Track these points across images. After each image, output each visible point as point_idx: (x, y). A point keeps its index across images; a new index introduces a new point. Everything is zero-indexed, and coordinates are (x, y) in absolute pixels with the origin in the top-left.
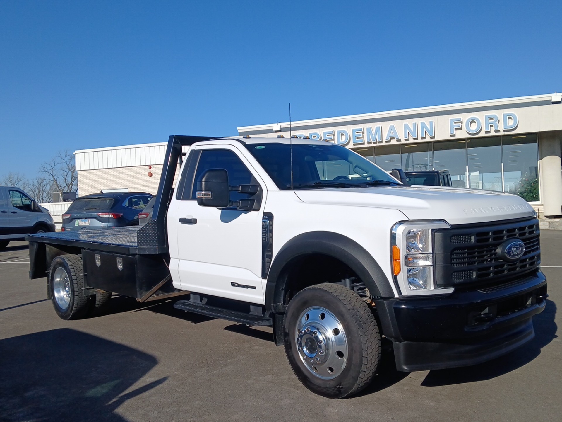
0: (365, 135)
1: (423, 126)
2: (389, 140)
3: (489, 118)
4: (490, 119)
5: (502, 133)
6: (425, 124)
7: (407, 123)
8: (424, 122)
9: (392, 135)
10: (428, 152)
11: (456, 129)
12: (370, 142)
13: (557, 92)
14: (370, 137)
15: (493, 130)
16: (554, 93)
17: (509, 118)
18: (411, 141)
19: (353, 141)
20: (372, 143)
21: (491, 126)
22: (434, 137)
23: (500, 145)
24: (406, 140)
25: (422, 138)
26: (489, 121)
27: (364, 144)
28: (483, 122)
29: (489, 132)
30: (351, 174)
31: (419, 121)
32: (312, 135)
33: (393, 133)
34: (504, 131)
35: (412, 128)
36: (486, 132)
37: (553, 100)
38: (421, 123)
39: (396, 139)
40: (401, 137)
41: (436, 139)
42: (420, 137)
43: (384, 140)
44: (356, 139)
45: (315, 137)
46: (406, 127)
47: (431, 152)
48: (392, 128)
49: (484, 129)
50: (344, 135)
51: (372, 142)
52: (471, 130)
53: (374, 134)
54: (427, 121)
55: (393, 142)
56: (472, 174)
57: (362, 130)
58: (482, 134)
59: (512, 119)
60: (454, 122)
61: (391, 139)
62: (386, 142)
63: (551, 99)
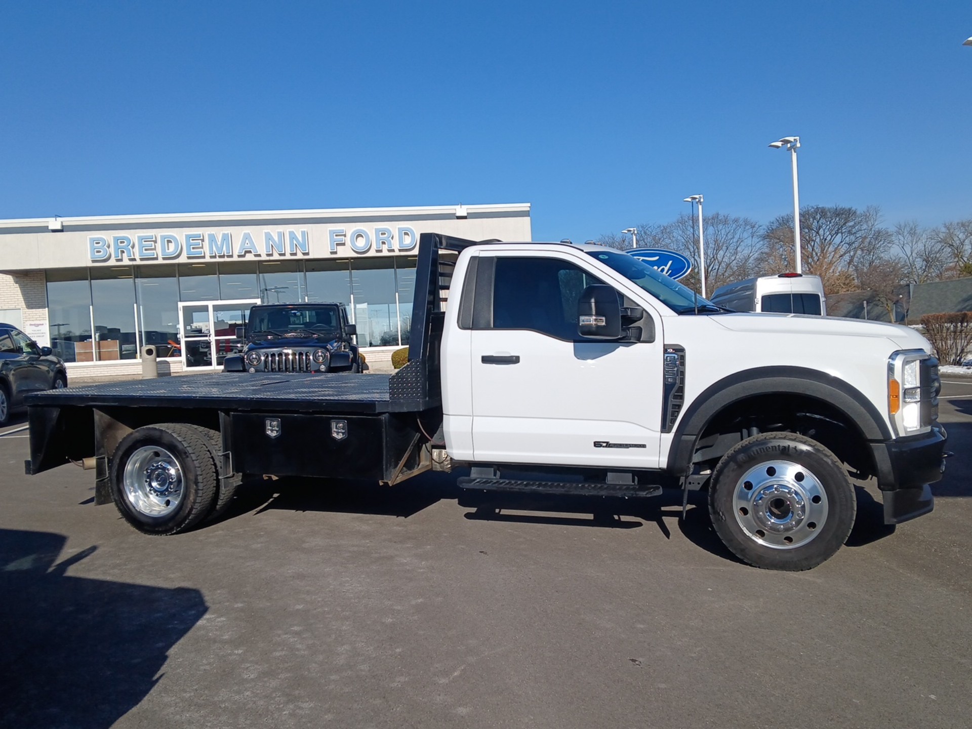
0: (206, 244)
1: (293, 236)
2: (243, 254)
3: (380, 232)
4: (382, 234)
5: (397, 253)
6: (294, 233)
7: (269, 231)
8: (293, 232)
9: (248, 246)
10: (298, 273)
11: (338, 245)
12: (214, 255)
13: (461, 204)
14: (214, 249)
15: (385, 248)
16: (458, 205)
17: (406, 234)
18: (276, 257)
19: (187, 252)
20: (217, 257)
21: (384, 243)
22: (308, 254)
23: (394, 268)
24: (268, 255)
25: (292, 254)
26: (381, 236)
27: (204, 257)
28: (373, 237)
29: (381, 251)
30: (182, 300)
31: (287, 229)
32: (118, 240)
33: (249, 245)
34: (400, 250)
35: (276, 239)
36: (377, 251)
37: (458, 214)
38: (290, 232)
39: (253, 253)
40: (261, 251)
41: (311, 256)
42: (288, 252)
43: (236, 253)
44: (192, 250)
45: (124, 242)
46: (268, 237)
47: (303, 273)
48: (247, 237)
49: (374, 247)
50: (171, 242)
51: (217, 255)
52: (358, 247)
53: (219, 243)
54: (298, 229)
55: (250, 257)
56: (358, 306)
57: (200, 237)
58: (372, 253)
59: (408, 235)
60: (335, 234)
61: (246, 252)
62: (239, 256)
63: (454, 212)
